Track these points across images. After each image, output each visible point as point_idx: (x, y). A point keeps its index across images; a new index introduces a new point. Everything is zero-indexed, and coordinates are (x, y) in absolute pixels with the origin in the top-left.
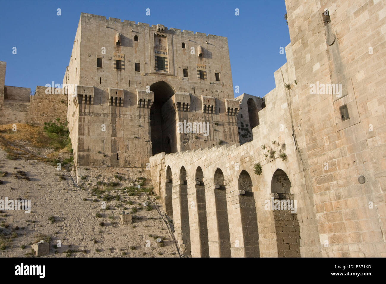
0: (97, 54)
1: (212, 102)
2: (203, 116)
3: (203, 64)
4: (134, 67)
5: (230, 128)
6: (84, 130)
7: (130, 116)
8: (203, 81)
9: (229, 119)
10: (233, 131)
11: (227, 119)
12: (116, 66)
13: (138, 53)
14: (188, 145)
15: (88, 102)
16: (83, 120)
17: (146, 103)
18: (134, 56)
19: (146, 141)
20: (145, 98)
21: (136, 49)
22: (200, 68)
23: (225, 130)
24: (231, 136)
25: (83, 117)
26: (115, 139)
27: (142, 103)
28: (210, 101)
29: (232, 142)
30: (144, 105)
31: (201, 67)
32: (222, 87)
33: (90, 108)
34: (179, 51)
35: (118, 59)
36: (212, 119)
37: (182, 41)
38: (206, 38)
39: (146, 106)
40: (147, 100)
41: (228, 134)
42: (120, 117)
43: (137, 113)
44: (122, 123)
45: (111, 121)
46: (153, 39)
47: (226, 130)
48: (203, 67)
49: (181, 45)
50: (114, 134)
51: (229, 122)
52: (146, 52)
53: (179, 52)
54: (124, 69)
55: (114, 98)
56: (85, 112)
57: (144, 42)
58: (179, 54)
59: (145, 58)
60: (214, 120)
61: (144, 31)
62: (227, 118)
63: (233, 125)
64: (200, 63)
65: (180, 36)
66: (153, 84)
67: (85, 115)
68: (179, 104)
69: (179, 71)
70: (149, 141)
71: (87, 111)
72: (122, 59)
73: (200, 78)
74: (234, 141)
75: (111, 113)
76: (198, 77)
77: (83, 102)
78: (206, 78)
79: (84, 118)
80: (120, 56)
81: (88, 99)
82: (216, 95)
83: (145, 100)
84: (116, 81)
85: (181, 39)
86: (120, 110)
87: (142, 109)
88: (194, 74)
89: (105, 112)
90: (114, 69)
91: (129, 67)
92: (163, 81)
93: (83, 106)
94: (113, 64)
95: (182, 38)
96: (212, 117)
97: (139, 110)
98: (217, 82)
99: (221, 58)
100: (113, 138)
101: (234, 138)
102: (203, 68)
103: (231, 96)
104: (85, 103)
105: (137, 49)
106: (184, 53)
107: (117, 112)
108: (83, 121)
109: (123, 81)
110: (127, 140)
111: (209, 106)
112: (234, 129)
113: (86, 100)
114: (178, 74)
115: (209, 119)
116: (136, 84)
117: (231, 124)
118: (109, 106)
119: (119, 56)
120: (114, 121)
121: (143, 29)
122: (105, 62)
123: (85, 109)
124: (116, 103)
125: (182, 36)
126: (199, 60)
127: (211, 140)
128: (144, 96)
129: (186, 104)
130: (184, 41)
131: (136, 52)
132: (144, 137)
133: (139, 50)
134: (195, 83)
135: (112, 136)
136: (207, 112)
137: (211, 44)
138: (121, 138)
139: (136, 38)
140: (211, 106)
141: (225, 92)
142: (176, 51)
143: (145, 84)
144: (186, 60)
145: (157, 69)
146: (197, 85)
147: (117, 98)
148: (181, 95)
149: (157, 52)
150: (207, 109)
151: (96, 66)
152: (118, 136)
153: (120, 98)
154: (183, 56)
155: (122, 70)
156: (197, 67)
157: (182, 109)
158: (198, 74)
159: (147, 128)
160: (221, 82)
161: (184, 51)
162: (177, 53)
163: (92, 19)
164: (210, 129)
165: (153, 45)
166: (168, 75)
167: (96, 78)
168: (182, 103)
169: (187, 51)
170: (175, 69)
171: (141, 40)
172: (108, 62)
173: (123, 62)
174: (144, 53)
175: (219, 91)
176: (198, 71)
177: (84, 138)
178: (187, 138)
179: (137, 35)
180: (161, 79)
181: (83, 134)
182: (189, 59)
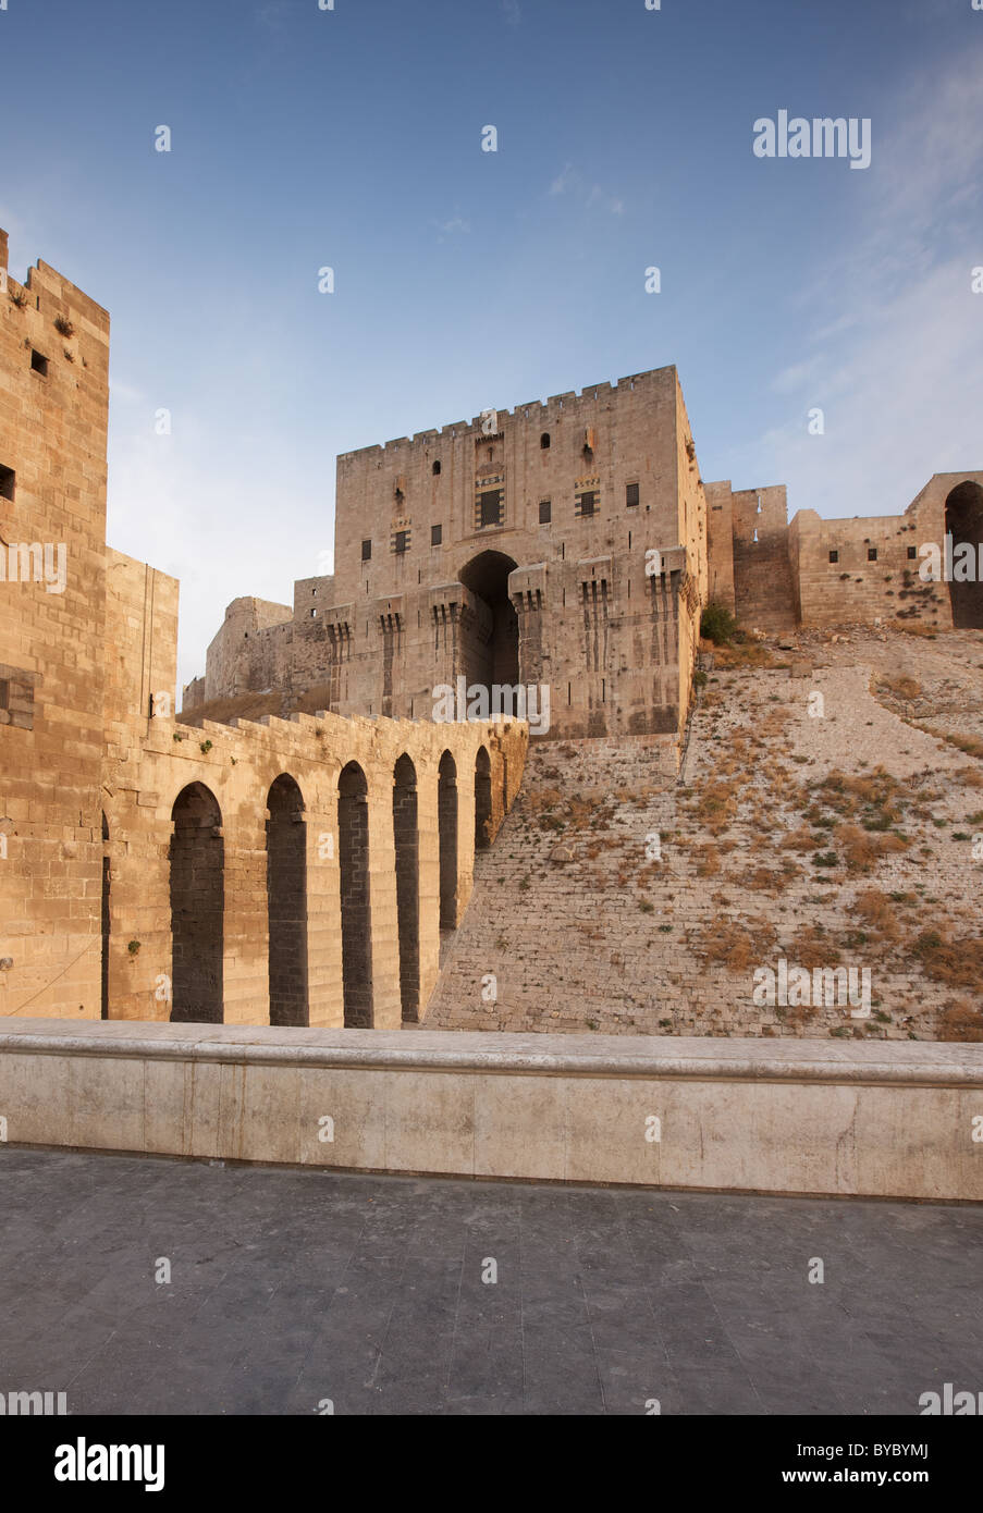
0: (362, 532)
1: (602, 571)
2: (581, 612)
3: (592, 473)
4: (430, 538)
5: (655, 627)
7: (418, 648)
8: (589, 519)
9: (654, 604)
10: (665, 634)
11: (650, 607)
12: (395, 547)
13: (438, 501)
15: (344, 637)
17: (447, 612)
18: (430, 511)
20: (444, 600)
21: (434, 494)
22: (583, 486)
23: (639, 636)
24: (654, 648)
26: (388, 700)
27: (440, 614)
29: (659, 664)
30: (444, 616)
31: (588, 482)
32: (644, 519)
33: (349, 647)
34: (533, 459)
35: (399, 530)
36: (606, 615)
37: (541, 430)
38: (610, 394)
39: (449, 619)
40: (447, 606)
41: (647, 645)
42: (399, 654)
43: (432, 639)
44: (403, 664)
45: (384, 664)
46: (471, 455)
47: (641, 637)
48: (594, 481)
49: (537, 443)
50: (388, 691)
51: (655, 613)
52: (454, 494)
53: (532, 463)
54: (409, 548)
55: (386, 616)
56: (341, 657)
57: (452, 470)
58: (532, 468)
59: (452, 507)
60: (609, 617)
61: (454, 441)
62: (650, 603)
63: (665, 620)
64: (584, 474)
65: (537, 420)
66: (469, 562)
67: (341, 662)
68: (520, 595)
69: (529, 512)
71: (345, 653)
72: (407, 528)
73: (583, 514)
74: (663, 662)
75: (383, 648)
76: (577, 514)
77: (338, 638)
78: (598, 510)
80: (403, 522)
81: (344, 631)
83: (443, 606)
84: (394, 580)
85: (538, 427)
86: (398, 640)
87: (441, 628)
88: (566, 508)
89: (374, 649)
90: (391, 555)
91: (419, 541)
92: (489, 550)
93: (339, 644)
94: (390, 543)
95: (541, 423)
96: (605, 609)
97: (434, 631)
98: (632, 510)
99: (649, 436)
100: (385, 698)
101: (666, 653)
102: (593, 484)
103: (670, 538)
104: (341, 640)
105: (437, 494)
106: (544, 461)
107: (395, 645)
109: (408, 574)
110: (409, 698)
111: (594, 583)
112: (666, 630)
113: (340, 634)
114: (524, 522)
115: (596, 616)
116: (430, 576)
117: (661, 617)
118: (379, 635)
120: (388, 664)
121: (451, 439)
122: (375, 544)
123: (341, 650)
124: (391, 626)
125: (541, 419)
126: (584, 464)
127: (596, 670)
128: (441, 597)
129: (534, 592)
130: (548, 428)
131: (434, 503)
133: (441, 495)
134: (567, 532)
135: (384, 695)
136: (591, 598)
137: (623, 406)
138: (398, 696)
139: (437, 468)
140: (599, 582)
141: (652, 531)
142: (522, 463)
143: (450, 568)
144: (549, 477)
145: (479, 524)
146: (572, 536)
147: (389, 616)
148: (521, 574)
149: (480, 483)
150: (590, 591)
151: (360, 560)
152: (396, 691)
153: (397, 614)
154: (543, 469)
155: (407, 552)
156: (576, 487)
157: (526, 607)
158: (577, 506)
159: (451, 666)
160: (642, 506)
161: (545, 455)
162: (525, 470)
163: (355, 461)
164: (596, 641)
165: (470, 469)
166: (502, 532)
167: (360, 584)
168: (525, 593)
169: (553, 451)
170: (520, 510)
171: (445, 469)
172: (381, 544)
173: (409, 532)
174: (452, 498)
175: (633, 534)
176: (577, 497)
177: (339, 705)
178: (536, 673)
179: (439, 460)
180: (485, 546)
181: (339, 700)
182: (555, 471)
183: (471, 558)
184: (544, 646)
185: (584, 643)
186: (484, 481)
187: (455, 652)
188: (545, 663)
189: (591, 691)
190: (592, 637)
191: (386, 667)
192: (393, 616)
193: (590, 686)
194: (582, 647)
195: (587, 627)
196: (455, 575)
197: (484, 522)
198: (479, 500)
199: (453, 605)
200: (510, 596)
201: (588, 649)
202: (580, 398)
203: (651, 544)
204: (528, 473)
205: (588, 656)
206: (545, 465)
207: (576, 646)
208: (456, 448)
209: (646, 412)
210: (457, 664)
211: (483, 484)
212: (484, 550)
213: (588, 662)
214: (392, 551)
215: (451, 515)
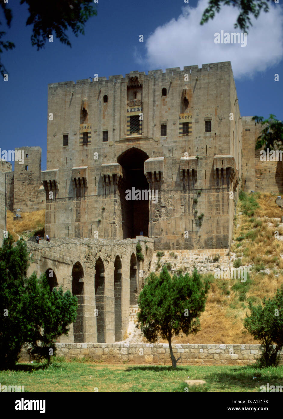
0: (63, 130)
1: (193, 164)
2: (182, 184)
3: (188, 112)
4: (102, 137)
5: (218, 196)
6: (50, 218)
7: (95, 197)
8: (186, 137)
9: (218, 183)
10: (223, 199)
11: (216, 185)
12: (82, 140)
13: (106, 117)
14: (159, 223)
15: (53, 188)
16: (49, 207)
17: (111, 179)
18: (102, 122)
19: (111, 224)
20: (109, 173)
21: (104, 113)
22: (183, 118)
23: (210, 199)
24: (217, 206)
25: (50, 204)
26: (78, 225)
27: (107, 180)
28: (191, 164)
29: (219, 214)
30: (110, 181)
31: (186, 117)
32: (214, 139)
33: (55, 193)
34: (158, 101)
35: (85, 131)
36: (194, 187)
37: (162, 86)
38: (198, 71)
39: (112, 183)
40: (111, 175)
41: (214, 204)
42: (84, 199)
43: (103, 192)
44: (86, 206)
45: (76, 204)
46: (124, 95)
47: (212, 200)
48: (189, 116)
49: (159, 93)
50: (78, 219)
51: (218, 188)
52: (116, 114)
53: (157, 103)
54: (90, 142)
55: (77, 179)
56: (51, 199)
57: (114, 101)
58: (157, 106)
59: (114, 122)
60: (196, 188)
61: (115, 85)
62: (216, 183)
63: (223, 192)
64: (184, 112)
65: (160, 80)
66: (122, 153)
67: (51, 202)
68: (150, 173)
69: (155, 129)
70: (114, 223)
71: (53, 197)
72: (89, 131)
73: (183, 133)
74: (221, 213)
75: (75, 196)
76: (180, 133)
77: (49, 188)
78: (191, 132)
79: (51, 206)
80: (87, 127)
81: (53, 185)
82: (203, 153)
83: (109, 175)
84: (82, 158)
85: (160, 84)
86: (84, 192)
87: (107, 188)
88: (174, 130)
89: (70, 196)
91: (95, 138)
92: (134, 147)
93: (50, 192)
94: (79, 138)
95: (162, 82)
96: (193, 184)
97: (104, 189)
98: (207, 134)
99: (217, 96)
100: (77, 223)
101: (223, 208)
102: (188, 118)
103: (226, 151)
104: (52, 190)
105: (106, 113)
106: (164, 103)
107: (82, 194)
108: (49, 209)
109: (89, 156)
110: (91, 224)
111: (189, 170)
112: (223, 197)
113: (51, 186)
114: (153, 134)
116: (102, 158)
117: (221, 190)
118: (73, 189)
119: (85, 127)
120: (78, 205)
121: (114, 84)
122: (71, 138)
124: (80, 184)
125: (162, 79)
126: (184, 107)
127: (189, 215)
128: (108, 171)
129: (157, 172)
130: (166, 85)
131: (104, 118)
132: (109, 220)
133: (108, 114)
134: (175, 142)
135: (76, 221)
136: (186, 178)
137: (204, 79)
138: (84, 223)
139: (106, 99)
140: (191, 170)
141: (217, 146)
142: (152, 103)
143: (113, 155)
144: (166, 112)
145: (129, 133)
146: (177, 144)
147: (79, 178)
148: (151, 162)
149: (129, 110)
150: (186, 174)
151: (62, 145)
152: (82, 220)
153: (83, 178)
154: (163, 107)
155: (89, 144)
156: (180, 119)
157: (153, 180)
158: (180, 129)
159: (113, 208)
160: (213, 132)
161: (164, 100)
162: (154, 106)
163: (59, 88)
164: (189, 200)
165: (124, 102)
166: (141, 138)
167: (62, 159)
168: (153, 172)
169: (168, 98)
170: (150, 127)
171: (110, 100)
172: (74, 138)
173: (90, 133)
174: (114, 116)
175: (208, 147)
176: (180, 124)
177: (50, 226)
178: (158, 215)
179: (106, 94)
180: (132, 145)
181: (50, 223)
182: (169, 109)
183: (124, 151)
184: (162, 200)
185: (183, 200)
186: (131, 109)
187: (116, 201)
188: (163, 210)
189: (186, 226)
190: (187, 198)
191: (77, 207)
192: (81, 179)
193: (186, 223)
194: (182, 202)
195: (185, 193)
196: (116, 159)
197: (132, 131)
198: (129, 119)
199: (114, 176)
200: (145, 173)
201: (185, 204)
202: (183, 71)
203: (217, 152)
204: (155, 108)
205: (185, 208)
206: (164, 105)
207: (179, 201)
208: (117, 90)
209: (215, 84)
210: (116, 207)
211: (131, 111)
212: (131, 147)
213: (185, 210)
214: (81, 143)
215: (114, 126)
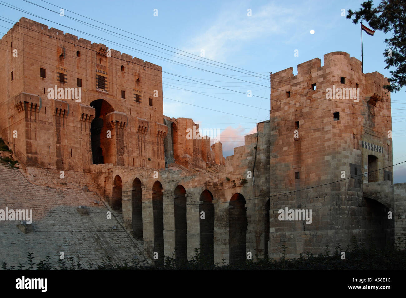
0: (40, 63)
2: (137, 135)
3: (139, 88)
4: (76, 82)
5: (158, 147)
6: (31, 135)
7: (73, 127)
8: (138, 104)
9: (158, 140)
10: (161, 150)
13: (80, 68)
14: (123, 158)
16: (29, 126)
18: (76, 71)
19: (87, 151)
20: (87, 113)
22: (136, 91)
24: (158, 154)
25: (29, 123)
26: (59, 146)
27: (85, 117)
28: (144, 123)
29: (159, 159)
30: (86, 119)
31: (138, 91)
32: (154, 112)
33: (35, 115)
35: (61, 72)
37: (121, 63)
38: (144, 64)
39: (88, 121)
40: (89, 115)
41: (156, 152)
42: (63, 127)
43: (79, 125)
44: (66, 132)
45: (56, 129)
47: (155, 149)
49: (120, 67)
50: (59, 142)
51: (158, 143)
52: (88, 69)
53: (118, 74)
54: (67, 82)
55: (59, 109)
56: (31, 119)
57: (86, 58)
58: (119, 76)
59: (87, 75)
60: (145, 139)
62: (157, 139)
63: (161, 146)
64: (136, 87)
67: (31, 121)
68: (117, 122)
69: (118, 92)
70: (90, 151)
71: (33, 118)
72: (65, 73)
73: (136, 101)
74: (160, 158)
75: (55, 122)
76: (134, 100)
77: (29, 109)
78: (141, 102)
79: (30, 125)
81: (34, 107)
82: (148, 118)
83: (87, 114)
86: (63, 121)
87: (84, 123)
88: (131, 97)
89: (50, 121)
90: (57, 81)
91: (71, 82)
93: (29, 112)
94: (56, 76)
95: (121, 61)
96: (144, 137)
97: (81, 123)
98: (151, 107)
100: (58, 145)
101: (161, 156)
103: (161, 121)
105: (79, 65)
106: (123, 75)
107: (61, 122)
108: (29, 127)
110: (70, 148)
111: (143, 127)
112: (161, 149)
113: (31, 108)
114: (116, 95)
115: (141, 138)
117: (159, 144)
118: (54, 116)
119: (62, 69)
120: (58, 130)
122: (48, 72)
123: (31, 115)
124: (60, 114)
125: (121, 59)
126: (136, 84)
127: (142, 156)
128: (86, 111)
129: (123, 122)
130: (124, 64)
131: (78, 68)
132: (86, 147)
134: (132, 105)
135: (57, 143)
136: (140, 132)
137: (148, 71)
138: (65, 146)
139: (78, 54)
140: (144, 127)
141: (156, 116)
142: (115, 72)
143: (87, 99)
144: (125, 82)
145: (97, 87)
146: (133, 107)
149: (97, 70)
150: (141, 129)
151: (40, 76)
152: (63, 143)
153: (65, 110)
154: (122, 78)
155: (65, 83)
156: (134, 91)
157: (119, 127)
158: (134, 97)
160: (154, 107)
162: (116, 75)
163: (34, 25)
164: (142, 146)
165: (94, 62)
166: (108, 94)
167: (41, 88)
168: (120, 122)
169: (125, 74)
170: (115, 89)
171: (82, 56)
172: (51, 74)
173: (66, 75)
174: (87, 71)
175: (151, 115)
176: (134, 94)
177: (31, 142)
178: (122, 152)
179: (79, 51)
180: (101, 97)
181: (31, 139)
182: (127, 82)
183: (95, 99)
184: (124, 142)
185: (138, 145)
186: (99, 70)
188: (125, 149)
189: (140, 162)
190: (140, 144)
191: (57, 131)
192: (63, 110)
193: (140, 161)
194: (137, 147)
195: (139, 141)
196: (90, 103)
197: (99, 86)
198: (97, 77)
199: (91, 116)
200: (115, 121)
201: (139, 148)
203: (156, 120)
204: (117, 77)
205: (139, 151)
207: (135, 146)
211: (99, 72)
212: (102, 99)
213: (139, 152)
214: (58, 80)
215: (86, 78)
